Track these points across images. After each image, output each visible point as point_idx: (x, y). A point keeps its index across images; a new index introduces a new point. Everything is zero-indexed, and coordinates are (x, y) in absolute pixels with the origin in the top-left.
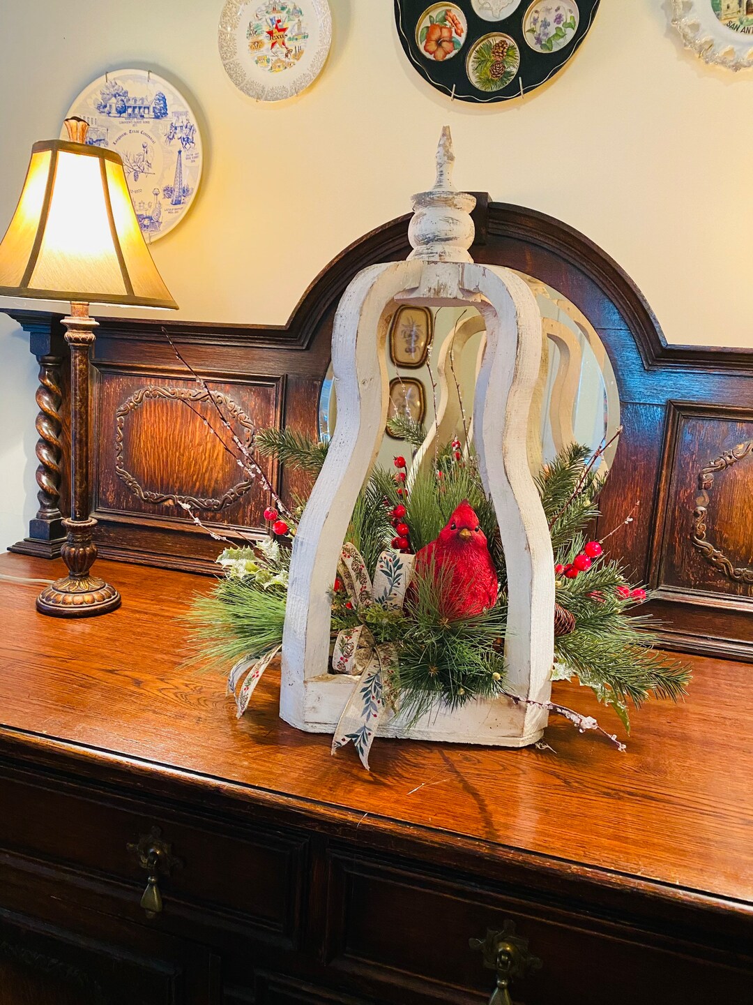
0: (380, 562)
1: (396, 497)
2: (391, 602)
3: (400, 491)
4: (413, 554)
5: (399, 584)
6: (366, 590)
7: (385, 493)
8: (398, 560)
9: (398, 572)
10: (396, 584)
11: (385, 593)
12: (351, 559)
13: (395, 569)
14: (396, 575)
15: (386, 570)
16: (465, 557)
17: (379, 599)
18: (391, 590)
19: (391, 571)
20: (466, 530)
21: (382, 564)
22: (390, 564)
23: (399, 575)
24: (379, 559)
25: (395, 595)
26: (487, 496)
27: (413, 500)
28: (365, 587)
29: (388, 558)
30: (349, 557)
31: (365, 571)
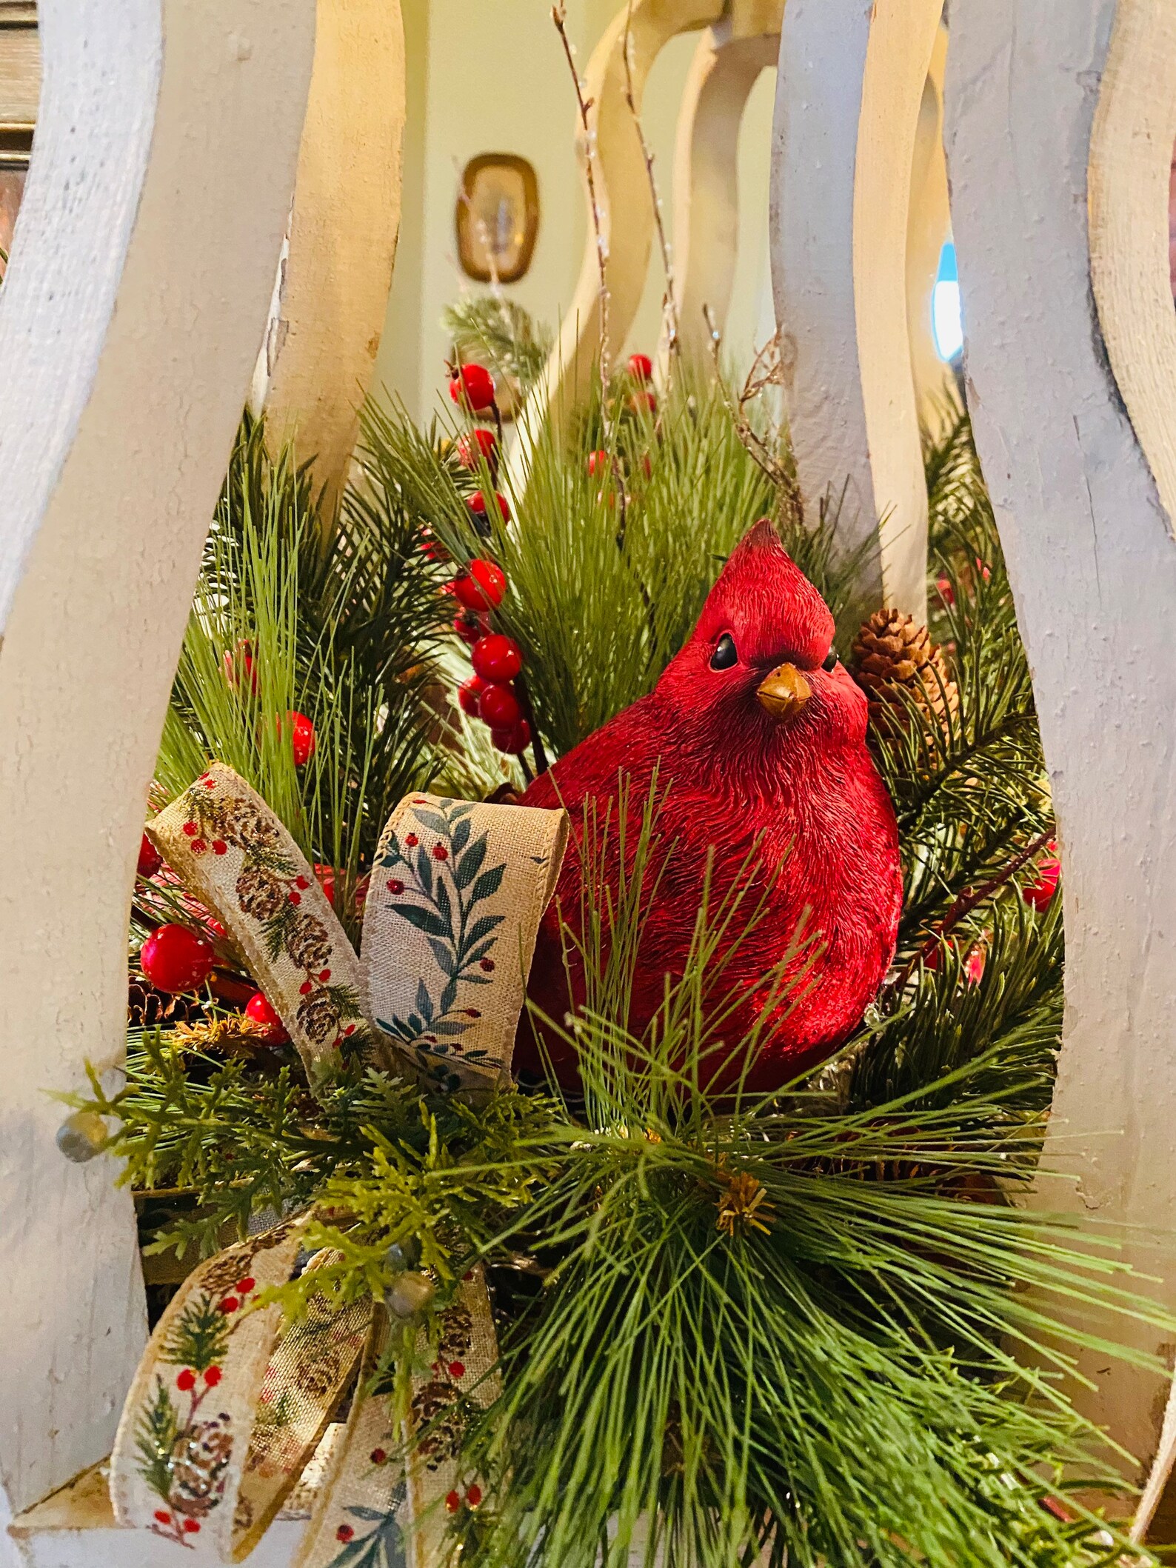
0: (389, 862)
1: (461, 525)
2: (456, 1039)
3: (479, 504)
4: (554, 806)
5: (488, 966)
6: (331, 983)
7: (421, 512)
8: (480, 849)
9: (481, 910)
10: (476, 969)
11: (426, 1008)
12: (236, 856)
13: (467, 893)
14: (471, 922)
15: (419, 901)
16: (786, 792)
17: (396, 1021)
18: (448, 996)
19: (443, 902)
20: (791, 667)
21: (399, 872)
22: (438, 869)
23: (486, 925)
24: (382, 847)
25: (474, 1014)
26: (811, 508)
27: (530, 535)
28: (325, 975)
29: (429, 838)
30: (220, 848)
31: (313, 904)
